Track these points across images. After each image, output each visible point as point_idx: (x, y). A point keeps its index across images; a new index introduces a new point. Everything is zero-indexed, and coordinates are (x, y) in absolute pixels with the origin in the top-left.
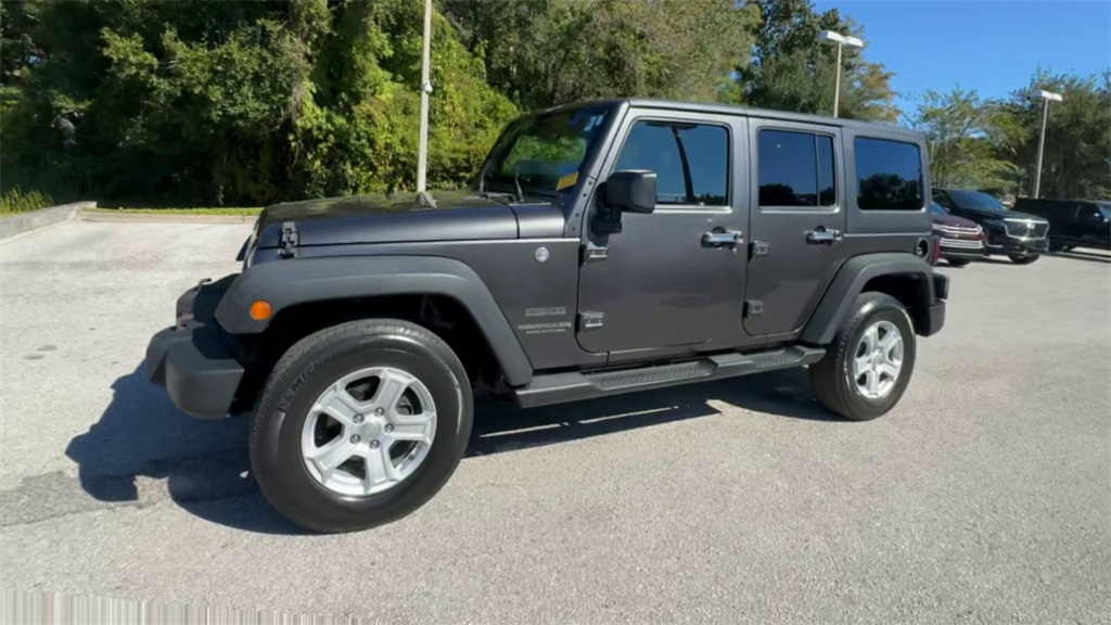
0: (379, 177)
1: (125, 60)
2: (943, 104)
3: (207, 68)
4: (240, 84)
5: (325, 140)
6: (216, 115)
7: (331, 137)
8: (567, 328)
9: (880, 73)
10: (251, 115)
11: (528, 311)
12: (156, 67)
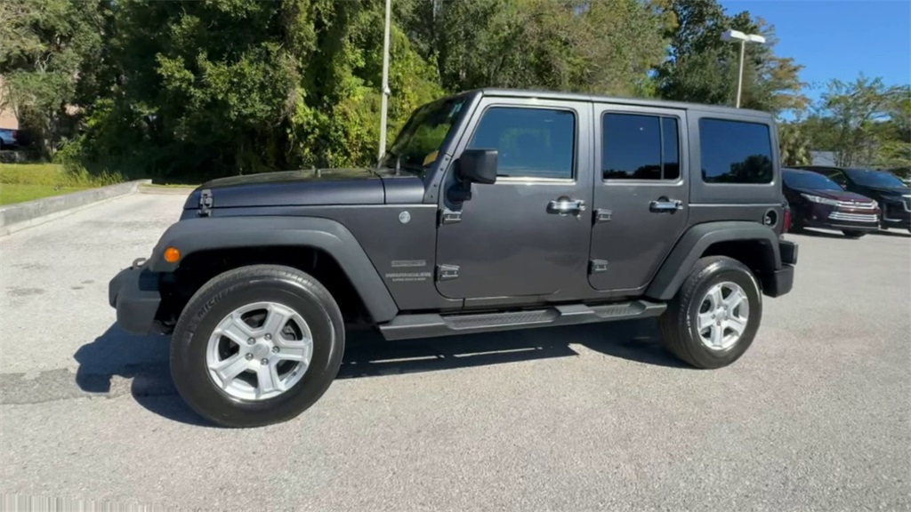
0: (352, 161)
1: (172, 76)
2: (847, 92)
3: (227, 80)
4: (250, 91)
5: (313, 133)
6: (233, 115)
7: (317, 131)
8: (427, 277)
9: (790, 65)
10: (259, 114)
11: (393, 262)
12: (193, 81)
